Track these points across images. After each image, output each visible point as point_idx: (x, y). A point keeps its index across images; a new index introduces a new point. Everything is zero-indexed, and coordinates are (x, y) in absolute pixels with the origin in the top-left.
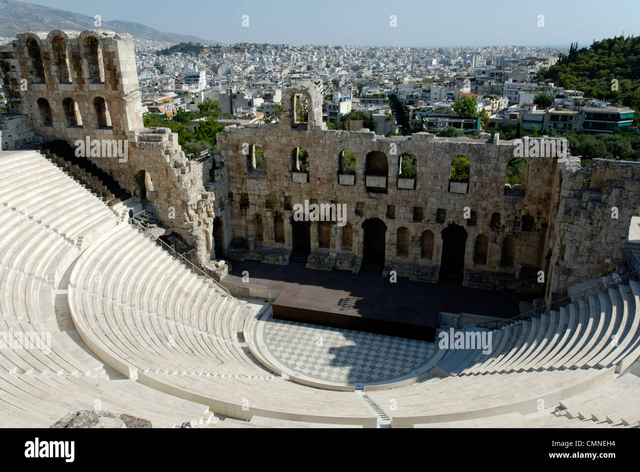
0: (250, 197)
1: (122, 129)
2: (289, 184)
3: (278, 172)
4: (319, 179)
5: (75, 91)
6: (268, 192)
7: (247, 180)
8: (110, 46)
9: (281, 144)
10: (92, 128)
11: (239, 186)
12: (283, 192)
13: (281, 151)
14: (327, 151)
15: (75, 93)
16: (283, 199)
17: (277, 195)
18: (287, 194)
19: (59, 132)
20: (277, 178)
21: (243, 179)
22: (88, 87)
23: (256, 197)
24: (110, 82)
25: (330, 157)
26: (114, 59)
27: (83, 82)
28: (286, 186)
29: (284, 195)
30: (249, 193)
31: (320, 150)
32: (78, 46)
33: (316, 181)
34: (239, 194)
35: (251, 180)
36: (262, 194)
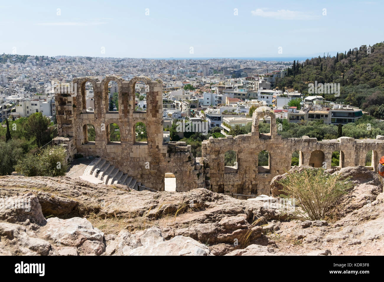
0: (226, 187)
1: (157, 144)
2: (256, 176)
3: (248, 168)
4: (278, 171)
5: (120, 119)
6: (240, 183)
7: (225, 175)
8: (155, 88)
9: (252, 149)
10: (130, 144)
11: (218, 179)
12: (251, 182)
13: (252, 153)
14: (285, 152)
15: (120, 120)
16: (250, 186)
17: (247, 184)
18: (254, 183)
19: (100, 149)
20: (247, 172)
21: (221, 174)
22: (132, 115)
23: (230, 186)
24: (151, 112)
25: (286, 155)
26: (157, 96)
27: (128, 112)
28: (254, 177)
29: (251, 183)
30: (225, 184)
31: (280, 151)
32: (129, 87)
33: (276, 172)
34: (217, 185)
35: (228, 175)
36: (236, 184)
